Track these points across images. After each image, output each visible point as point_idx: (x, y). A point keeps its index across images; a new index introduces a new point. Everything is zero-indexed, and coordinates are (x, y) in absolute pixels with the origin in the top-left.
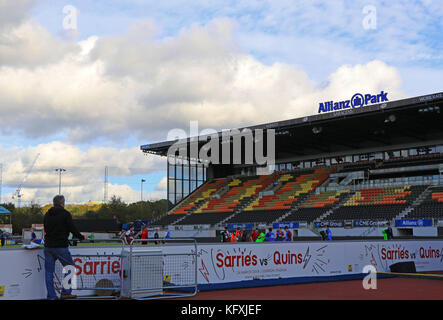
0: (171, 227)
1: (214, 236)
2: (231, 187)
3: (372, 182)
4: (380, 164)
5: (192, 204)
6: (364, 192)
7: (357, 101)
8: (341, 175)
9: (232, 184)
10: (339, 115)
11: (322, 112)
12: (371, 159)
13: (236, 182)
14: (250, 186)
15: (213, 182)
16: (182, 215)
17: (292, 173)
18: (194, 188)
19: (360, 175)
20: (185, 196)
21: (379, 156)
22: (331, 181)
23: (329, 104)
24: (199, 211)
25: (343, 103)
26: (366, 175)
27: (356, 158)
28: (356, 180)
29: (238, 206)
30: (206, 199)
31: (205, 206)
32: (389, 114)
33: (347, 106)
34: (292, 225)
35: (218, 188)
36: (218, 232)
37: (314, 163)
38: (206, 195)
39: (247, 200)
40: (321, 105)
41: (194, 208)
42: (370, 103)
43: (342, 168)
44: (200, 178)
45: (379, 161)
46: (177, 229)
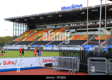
0: (14, 46)
1: (27, 49)
2: (34, 33)
3: (78, 33)
4: (81, 27)
5: (21, 38)
6: (75, 36)
7: (73, 7)
8: (69, 30)
9: (34, 32)
10: (67, 11)
11: (62, 10)
12: (78, 25)
13: (36, 31)
14: (40, 33)
15: (29, 31)
16: (18, 42)
17: (53, 29)
18: (22, 33)
19: (74, 30)
20: (19, 35)
21: (81, 25)
22: (65, 32)
23: (65, 7)
24: (23, 40)
25: (69, 7)
26: (76, 31)
27: (74, 25)
28: (73, 32)
29: (36, 39)
30: (26, 37)
31: (25, 39)
32: (83, 11)
33: (70, 8)
34: (51, 46)
35: (30, 33)
36: (29, 48)
37: (61, 26)
38: (26, 35)
39: (39, 37)
40: (62, 8)
41: (22, 40)
42: (77, 8)
43: (69, 28)
44: (24, 29)
45: (81, 26)
46: (15, 46)
